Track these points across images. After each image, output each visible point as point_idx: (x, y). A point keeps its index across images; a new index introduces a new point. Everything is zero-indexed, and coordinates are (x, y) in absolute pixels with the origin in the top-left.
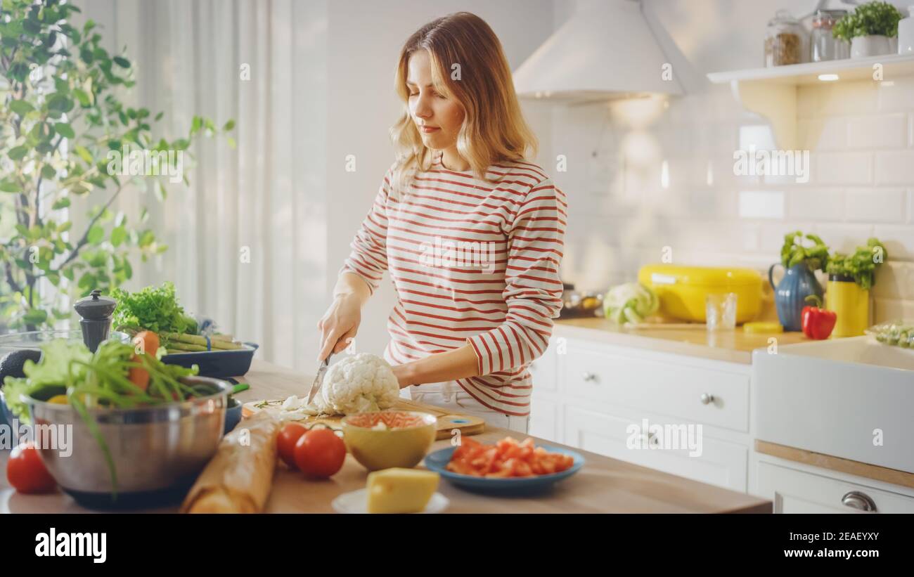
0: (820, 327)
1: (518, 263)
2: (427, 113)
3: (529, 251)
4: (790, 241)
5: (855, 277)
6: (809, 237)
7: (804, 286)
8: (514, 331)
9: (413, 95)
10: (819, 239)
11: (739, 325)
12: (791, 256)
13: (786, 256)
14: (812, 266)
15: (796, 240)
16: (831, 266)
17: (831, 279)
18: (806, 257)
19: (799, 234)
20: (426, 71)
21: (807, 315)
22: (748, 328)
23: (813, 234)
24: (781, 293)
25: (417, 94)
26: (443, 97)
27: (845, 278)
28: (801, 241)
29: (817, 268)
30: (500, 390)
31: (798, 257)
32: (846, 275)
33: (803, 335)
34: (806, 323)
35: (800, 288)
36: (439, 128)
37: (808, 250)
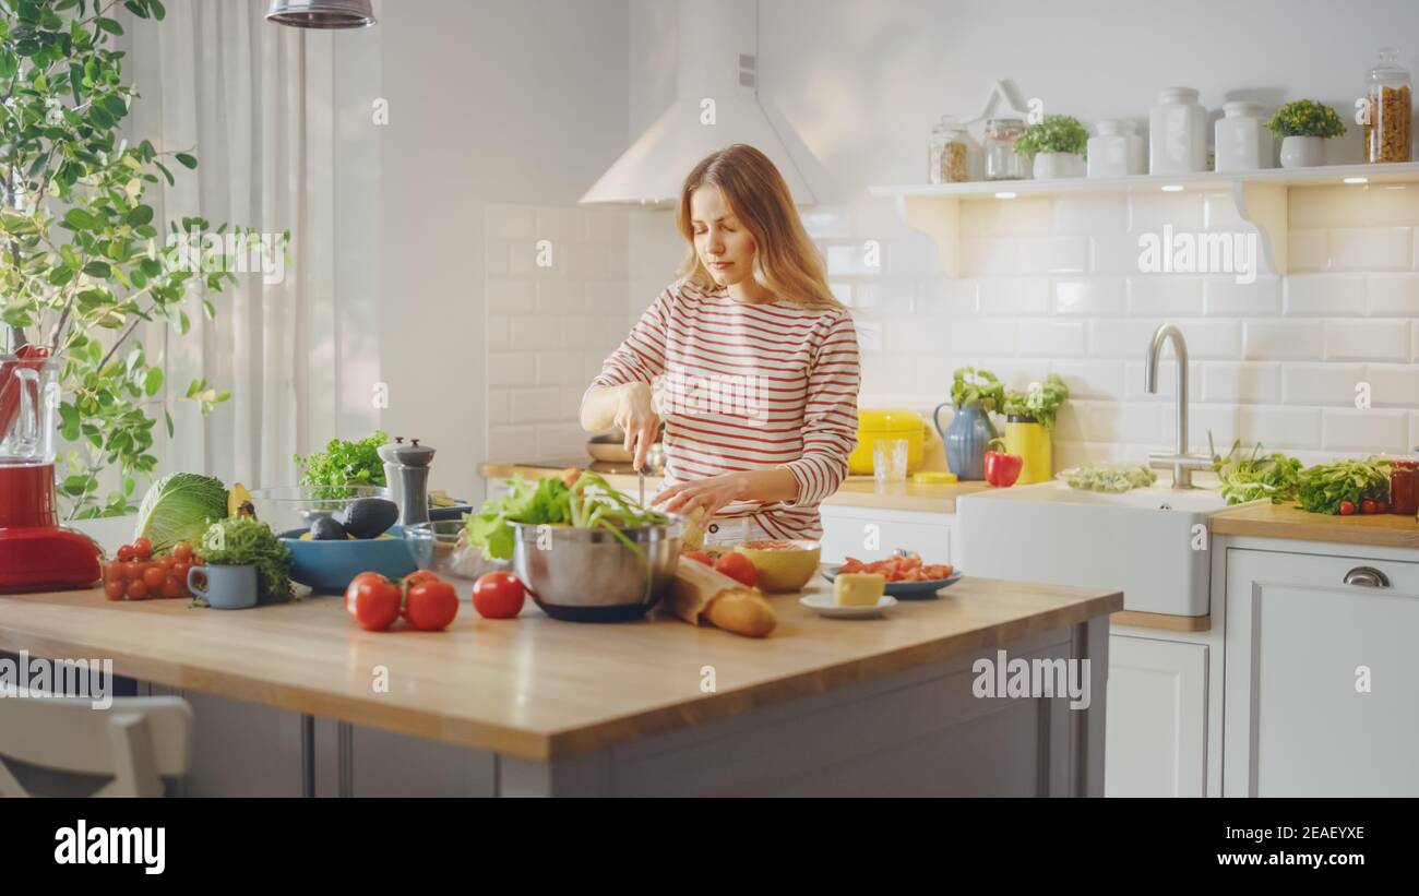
0: (1006, 473)
1: (821, 398)
2: (719, 250)
3: (834, 385)
4: (958, 379)
5: (1038, 417)
6: (982, 374)
7: (980, 429)
8: (828, 466)
9: (699, 233)
10: (992, 375)
11: (909, 475)
12: (964, 396)
13: (958, 396)
14: (988, 406)
15: (967, 378)
16: (1008, 405)
17: (1010, 419)
18: (981, 396)
19: (971, 371)
20: (714, 206)
21: (991, 461)
22: (919, 478)
23: (986, 369)
24: (954, 438)
25: (705, 231)
26: (732, 231)
27: (1028, 418)
28: (973, 378)
29: (993, 409)
30: (802, 532)
31: (974, 396)
32: (1027, 415)
33: (987, 483)
34: (990, 469)
35: (975, 434)
36: (733, 263)
37: (983, 388)
